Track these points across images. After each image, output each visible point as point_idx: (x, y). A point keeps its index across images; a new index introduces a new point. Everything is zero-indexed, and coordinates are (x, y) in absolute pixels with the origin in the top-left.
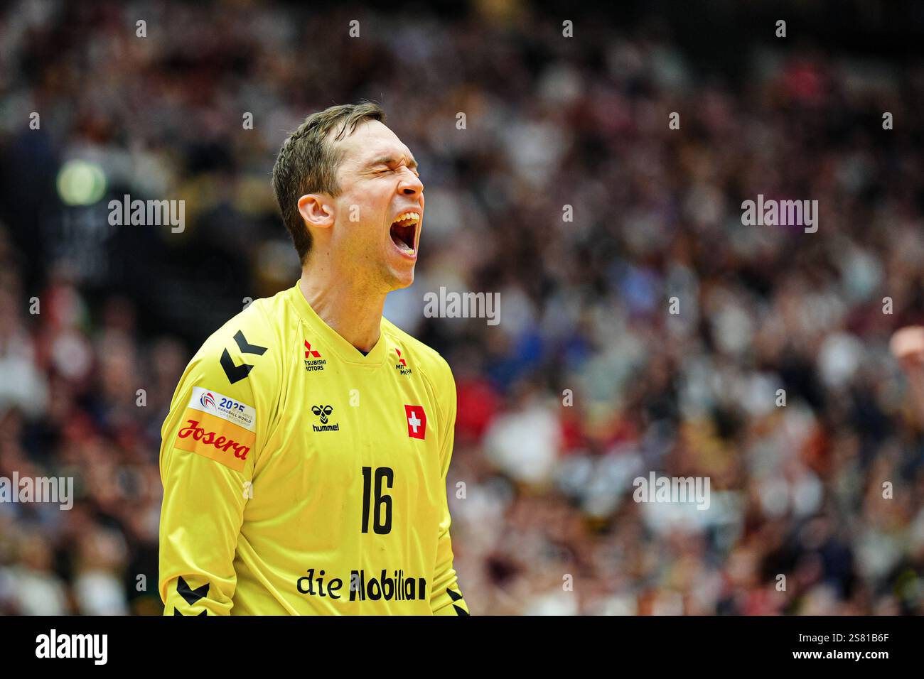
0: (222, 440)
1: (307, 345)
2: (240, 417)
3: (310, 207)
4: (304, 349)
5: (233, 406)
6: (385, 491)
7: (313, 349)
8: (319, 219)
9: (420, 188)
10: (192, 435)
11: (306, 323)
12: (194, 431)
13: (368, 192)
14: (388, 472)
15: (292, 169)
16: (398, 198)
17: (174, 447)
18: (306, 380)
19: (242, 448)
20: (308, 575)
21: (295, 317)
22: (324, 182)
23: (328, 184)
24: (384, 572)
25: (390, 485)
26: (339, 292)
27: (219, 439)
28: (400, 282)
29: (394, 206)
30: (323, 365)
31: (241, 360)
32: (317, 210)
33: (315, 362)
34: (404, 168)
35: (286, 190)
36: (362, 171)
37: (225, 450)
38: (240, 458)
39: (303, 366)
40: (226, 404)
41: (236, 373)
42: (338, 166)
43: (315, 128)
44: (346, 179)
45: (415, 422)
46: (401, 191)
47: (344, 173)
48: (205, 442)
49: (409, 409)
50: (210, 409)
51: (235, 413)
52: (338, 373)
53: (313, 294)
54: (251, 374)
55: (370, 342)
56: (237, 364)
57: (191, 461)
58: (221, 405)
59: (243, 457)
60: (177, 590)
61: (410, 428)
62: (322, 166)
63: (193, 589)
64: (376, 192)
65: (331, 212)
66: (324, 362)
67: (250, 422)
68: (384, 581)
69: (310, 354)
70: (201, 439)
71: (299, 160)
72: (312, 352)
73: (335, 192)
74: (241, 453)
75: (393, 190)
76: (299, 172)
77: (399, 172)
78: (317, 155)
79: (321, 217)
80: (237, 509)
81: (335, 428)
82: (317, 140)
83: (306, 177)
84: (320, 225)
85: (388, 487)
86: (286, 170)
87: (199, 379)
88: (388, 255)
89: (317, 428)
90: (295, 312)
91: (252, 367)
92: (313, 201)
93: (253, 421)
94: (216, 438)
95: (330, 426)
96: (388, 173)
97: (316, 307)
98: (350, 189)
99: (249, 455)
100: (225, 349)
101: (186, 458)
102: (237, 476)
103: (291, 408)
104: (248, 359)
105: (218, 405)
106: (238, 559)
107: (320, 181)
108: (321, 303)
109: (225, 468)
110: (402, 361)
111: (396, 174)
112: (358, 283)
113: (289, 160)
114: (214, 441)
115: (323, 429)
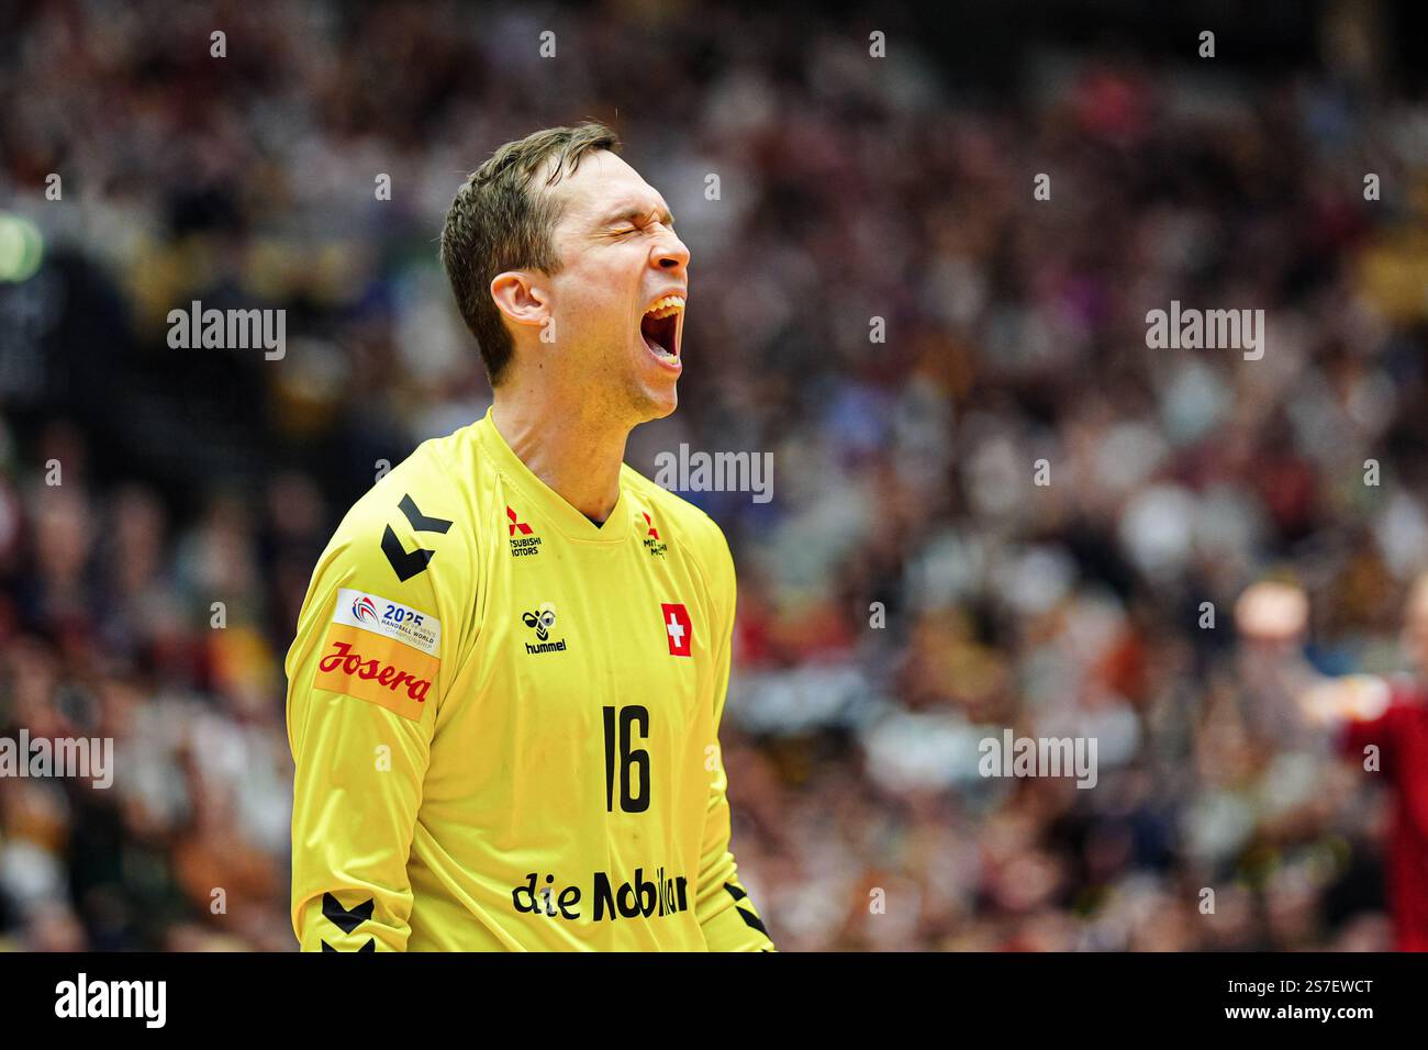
0: (389, 672)
1: (511, 514)
2: (416, 634)
3: (510, 292)
4: (507, 521)
5: (406, 617)
6: (637, 743)
7: (520, 521)
8: (526, 312)
9: (685, 256)
10: (341, 666)
11: (508, 480)
12: (344, 659)
13: (606, 268)
14: (639, 713)
15: (478, 233)
16: (651, 274)
17: (315, 687)
18: (514, 571)
19: (418, 683)
20: (527, 883)
21: (489, 469)
22: (533, 252)
23: (538, 254)
24: (639, 873)
25: (644, 733)
26: (559, 427)
27: (386, 670)
28: (658, 409)
29: (645, 287)
30: (537, 545)
31: (414, 542)
32: (523, 297)
33: (524, 542)
34: (658, 226)
35: (467, 266)
36: (593, 233)
37: (393, 688)
38: (416, 700)
39: (507, 548)
40: (394, 614)
41: (408, 564)
42: (554, 225)
43: (512, 167)
44: (567, 246)
45: (677, 630)
46: (656, 263)
47: (564, 236)
48: (362, 676)
49: (667, 609)
50: (370, 624)
51: (409, 627)
52: (559, 557)
53: (516, 432)
54: (431, 564)
55: (605, 504)
56: (409, 549)
57: (341, 707)
58: (386, 616)
59: (421, 699)
60: (323, 913)
61: (671, 639)
62: (528, 226)
63: (348, 910)
64: (618, 266)
65: (544, 300)
66: (538, 541)
67: (431, 641)
68: (640, 887)
69: (517, 530)
70: (357, 672)
71: (489, 218)
72: (519, 526)
73: (550, 268)
74: (418, 692)
75: (643, 261)
76: (489, 238)
77: (650, 231)
78: (518, 207)
79: (530, 308)
80: (412, 781)
81: (560, 646)
82: (517, 186)
83: (501, 244)
84: (528, 321)
85: (642, 736)
86: (467, 234)
87: (348, 575)
88: (639, 366)
89: (533, 648)
90: (489, 462)
91: (432, 553)
92: (515, 282)
93: (437, 640)
94: (380, 668)
95: (552, 645)
96: (633, 234)
97: (522, 452)
98: (575, 262)
99: (430, 695)
100: (388, 526)
101: (335, 702)
102: (411, 727)
103: (493, 618)
104: (425, 540)
105: (381, 618)
106: (415, 862)
107: (525, 250)
108: (529, 445)
109: (394, 716)
110: (653, 532)
111: (646, 235)
112: (590, 412)
113: (471, 219)
114: (378, 674)
115: (542, 648)
